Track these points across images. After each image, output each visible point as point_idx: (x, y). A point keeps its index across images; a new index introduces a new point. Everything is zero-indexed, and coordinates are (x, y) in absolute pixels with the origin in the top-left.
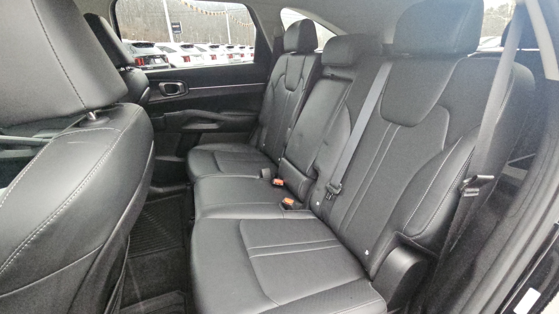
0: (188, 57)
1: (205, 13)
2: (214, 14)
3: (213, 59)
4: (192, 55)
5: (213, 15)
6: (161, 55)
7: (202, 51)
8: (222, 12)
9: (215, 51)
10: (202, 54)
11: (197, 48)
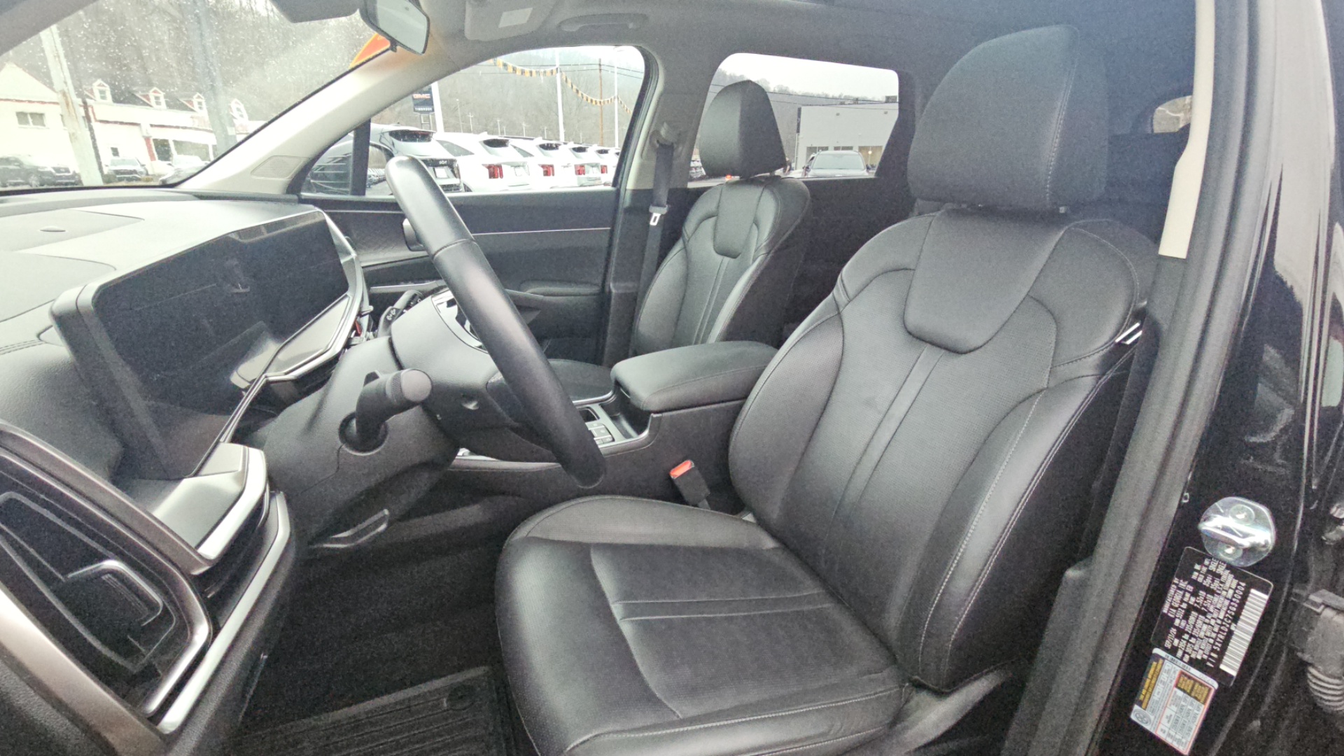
0: (499, 167)
1: (510, 70)
2: (531, 72)
3: (547, 173)
4: (507, 164)
5: (528, 75)
6: (447, 160)
7: (524, 156)
8: (548, 70)
9: (551, 157)
10: (524, 163)
11: (515, 147)
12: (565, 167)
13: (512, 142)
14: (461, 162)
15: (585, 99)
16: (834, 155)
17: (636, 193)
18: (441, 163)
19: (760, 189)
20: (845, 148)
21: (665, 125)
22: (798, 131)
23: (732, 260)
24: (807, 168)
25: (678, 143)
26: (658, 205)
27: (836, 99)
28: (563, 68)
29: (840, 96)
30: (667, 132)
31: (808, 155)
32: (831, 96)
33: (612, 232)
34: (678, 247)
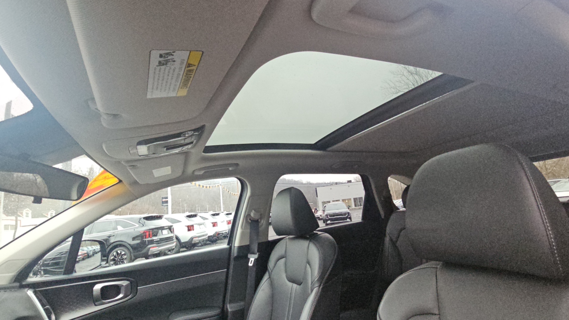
0: (193, 226)
1: (201, 187)
2: (210, 187)
3: (214, 226)
4: (196, 224)
5: (208, 188)
6: (168, 226)
7: (204, 220)
8: (217, 185)
9: (216, 219)
10: (204, 223)
11: (200, 217)
12: (222, 222)
13: (199, 214)
14: (175, 226)
15: (231, 194)
16: (334, 205)
17: (240, 248)
18: (165, 228)
19: (308, 242)
20: (337, 201)
21: (253, 211)
22: (317, 196)
23: (298, 286)
24: (324, 210)
25: (261, 218)
26: (253, 253)
27: (329, 183)
28: (222, 184)
29: (330, 182)
30: (254, 214)
31: (323, 205)
32: (327, 183)
33: (227, 273)
34: (266, 277)
